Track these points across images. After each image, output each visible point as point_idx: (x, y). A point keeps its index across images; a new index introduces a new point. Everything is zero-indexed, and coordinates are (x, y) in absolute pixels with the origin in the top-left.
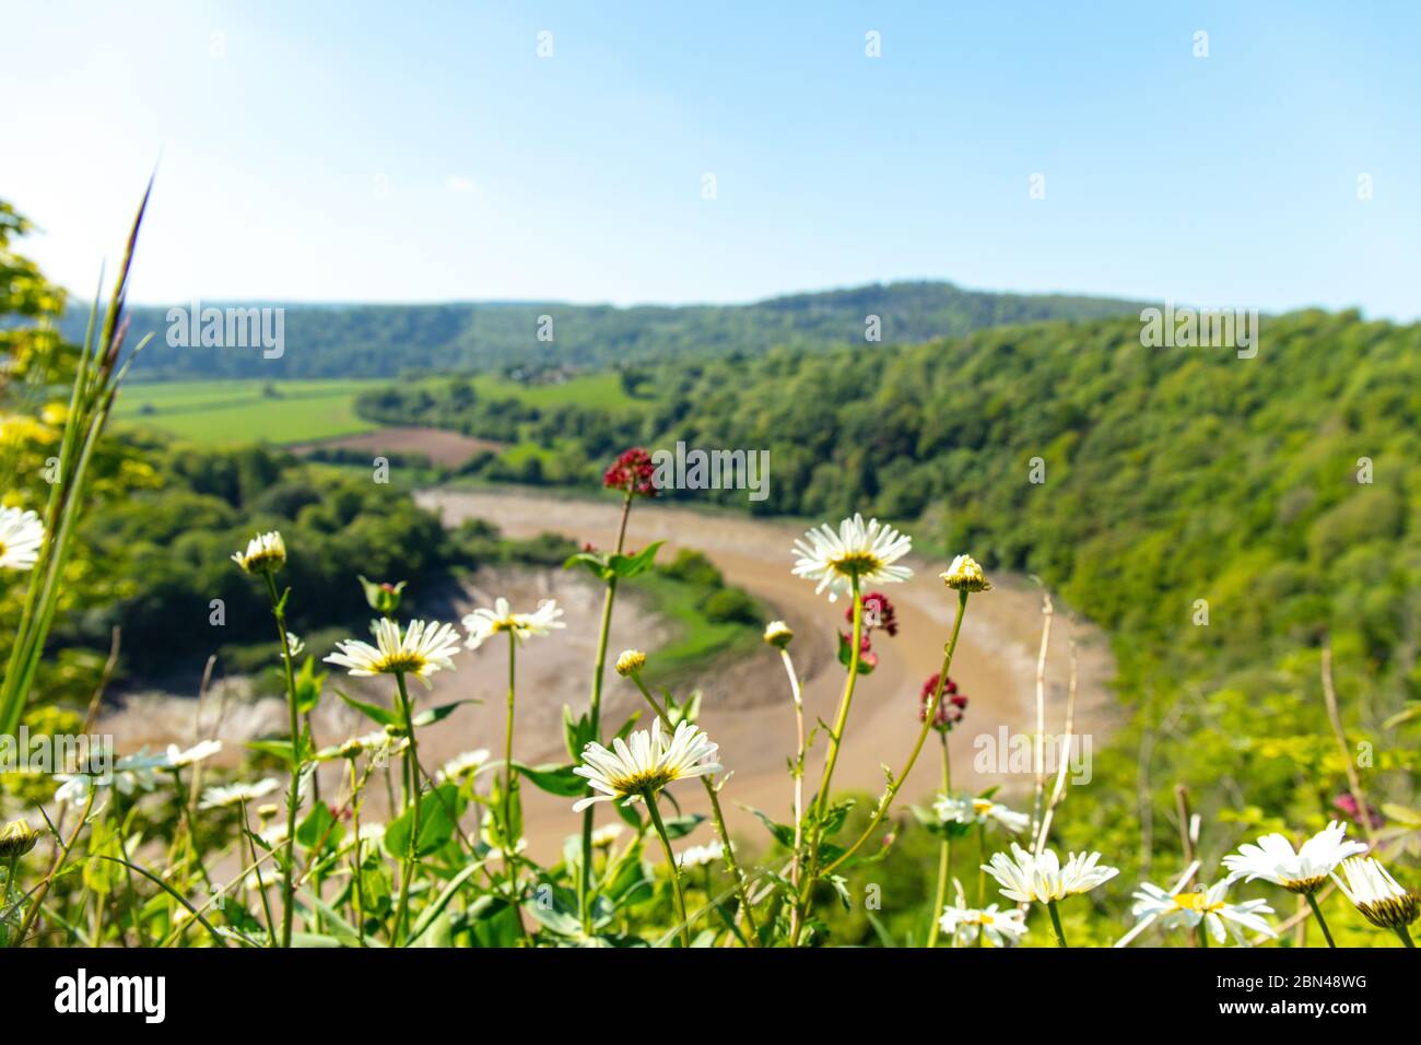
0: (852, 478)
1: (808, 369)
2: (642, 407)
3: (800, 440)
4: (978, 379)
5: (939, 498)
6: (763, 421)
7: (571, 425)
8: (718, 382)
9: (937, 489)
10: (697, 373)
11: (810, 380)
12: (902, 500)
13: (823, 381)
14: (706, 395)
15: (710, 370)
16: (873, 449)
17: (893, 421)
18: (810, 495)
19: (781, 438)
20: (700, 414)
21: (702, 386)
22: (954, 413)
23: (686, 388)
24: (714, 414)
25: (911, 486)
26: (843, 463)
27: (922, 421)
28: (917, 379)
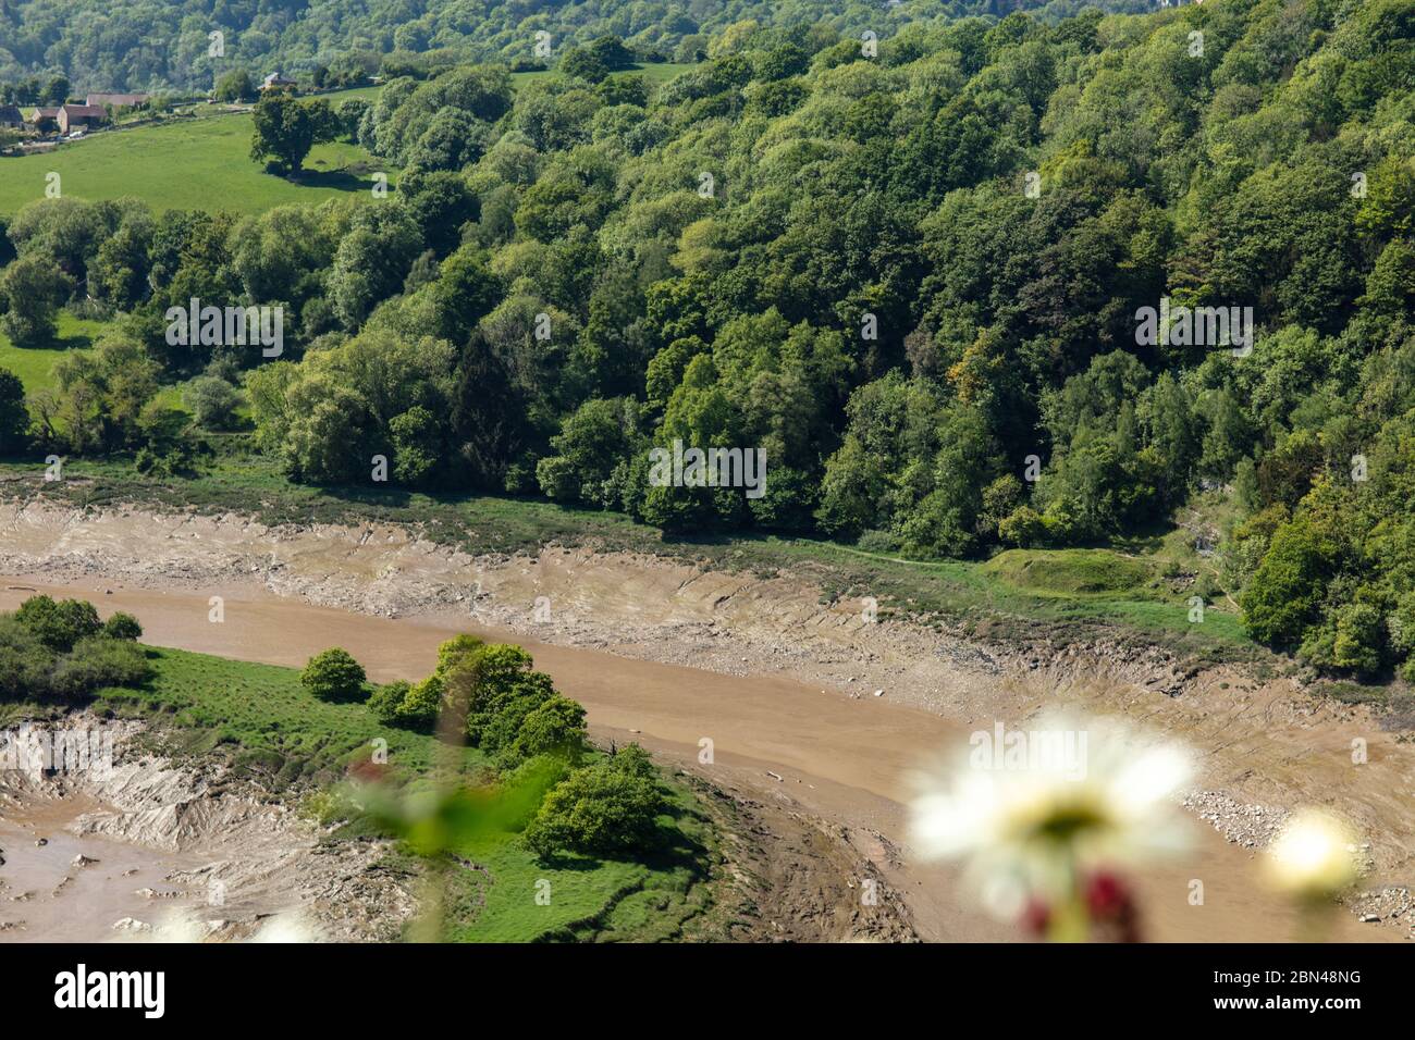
0: (965, 416)
1: (825, 89)
2: (325, 207)
3: (803, 306)
4: (1327, 118)
5: (1222, 472)
6: (692, 248)
7: (107, 270)
8: (552, 132)
9: (1215, 447)
10: (492, 107)
11: (831, 123)
12: (1112, 476)
13: (875, 125)
14: (519, 172)
15: (527, 94)
16: (1023, 326)
17: (1078, 243)
18: (838, 470)
19: (748, 301)
20: (505, 230)
21: (507, 142)
22: (1260, 218)
23: (459, 151)
24: (544, 230)
25: (1139, 435)
26: (935, 371)
27: (1168, 240)
28: (1152, 116)
